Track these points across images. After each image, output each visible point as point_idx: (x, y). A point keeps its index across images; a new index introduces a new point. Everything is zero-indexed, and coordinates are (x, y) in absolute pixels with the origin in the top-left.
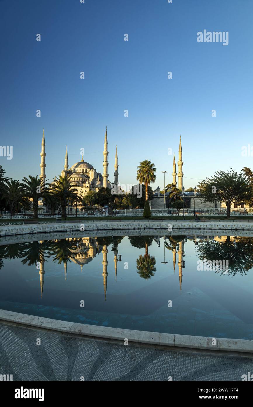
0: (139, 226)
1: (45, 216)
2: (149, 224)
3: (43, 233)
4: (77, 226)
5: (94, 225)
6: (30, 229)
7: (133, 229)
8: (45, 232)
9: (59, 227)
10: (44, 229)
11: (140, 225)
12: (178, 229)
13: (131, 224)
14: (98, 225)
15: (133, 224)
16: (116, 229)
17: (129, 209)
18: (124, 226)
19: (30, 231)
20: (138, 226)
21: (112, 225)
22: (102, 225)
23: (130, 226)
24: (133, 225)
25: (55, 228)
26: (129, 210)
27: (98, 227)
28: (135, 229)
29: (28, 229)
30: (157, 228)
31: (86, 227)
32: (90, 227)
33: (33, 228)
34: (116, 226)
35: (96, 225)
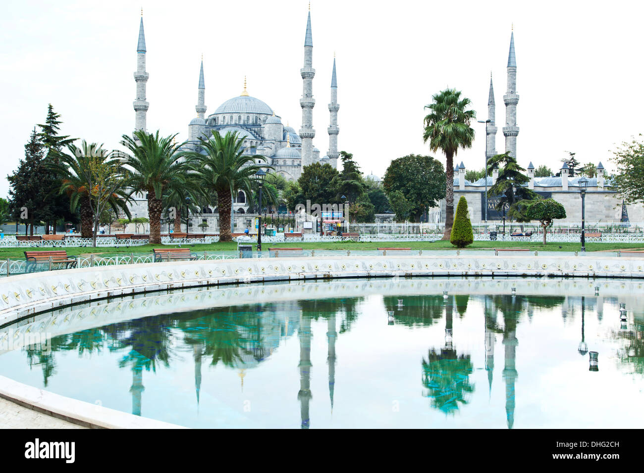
0: (478, 267)
1: (175, 240)
2: (505, 263)
3: (233, 283)
4: (313, 267)
5: (359, 263)
6: (199, 273)
7: (462, 276)
8: (238, 283)
9: (269, 269)
10: (234, 274)
11: (481, 265)
12: (588, 277)
13: (456, 262)
14: (368, 265)
15: (460, 261)
16: (417, 276)
17: (374, 222)
18: (436, 266)
19: (200, 280)
20: (473, 266)
21: (404, 265)
22: (379, 265)
23: (452, 266)
24: (461, 264)
25: (260, 270)
26: (374, 225)
27: (369, 268)
28: (466, 276)
29: (194, 274)
30: (529, 273)
31: (338, 268)
32: (347, 269)
33: (207, 272)
34: (416, 266)
35: (363, 264)
